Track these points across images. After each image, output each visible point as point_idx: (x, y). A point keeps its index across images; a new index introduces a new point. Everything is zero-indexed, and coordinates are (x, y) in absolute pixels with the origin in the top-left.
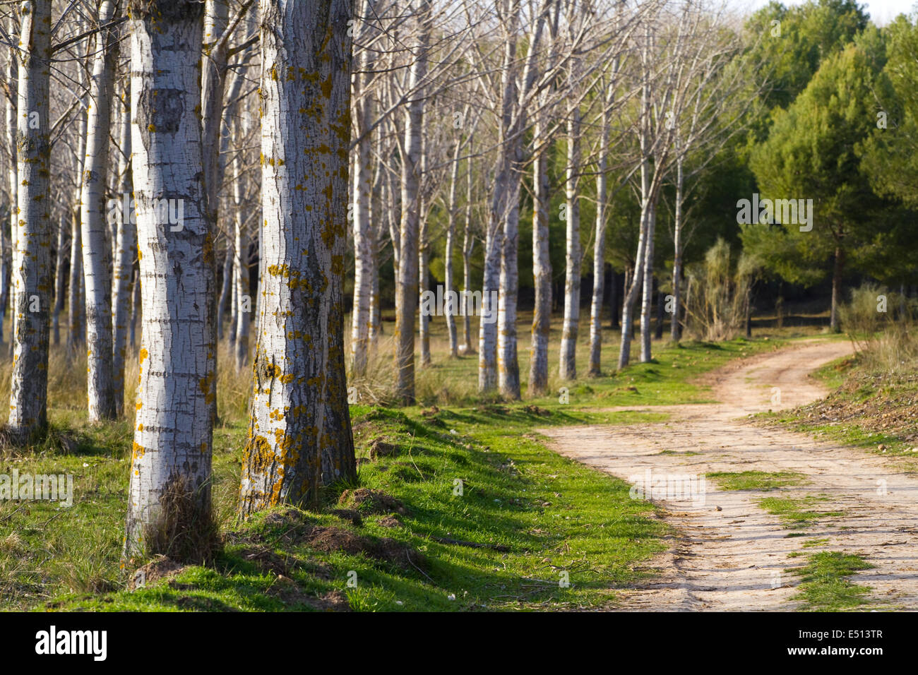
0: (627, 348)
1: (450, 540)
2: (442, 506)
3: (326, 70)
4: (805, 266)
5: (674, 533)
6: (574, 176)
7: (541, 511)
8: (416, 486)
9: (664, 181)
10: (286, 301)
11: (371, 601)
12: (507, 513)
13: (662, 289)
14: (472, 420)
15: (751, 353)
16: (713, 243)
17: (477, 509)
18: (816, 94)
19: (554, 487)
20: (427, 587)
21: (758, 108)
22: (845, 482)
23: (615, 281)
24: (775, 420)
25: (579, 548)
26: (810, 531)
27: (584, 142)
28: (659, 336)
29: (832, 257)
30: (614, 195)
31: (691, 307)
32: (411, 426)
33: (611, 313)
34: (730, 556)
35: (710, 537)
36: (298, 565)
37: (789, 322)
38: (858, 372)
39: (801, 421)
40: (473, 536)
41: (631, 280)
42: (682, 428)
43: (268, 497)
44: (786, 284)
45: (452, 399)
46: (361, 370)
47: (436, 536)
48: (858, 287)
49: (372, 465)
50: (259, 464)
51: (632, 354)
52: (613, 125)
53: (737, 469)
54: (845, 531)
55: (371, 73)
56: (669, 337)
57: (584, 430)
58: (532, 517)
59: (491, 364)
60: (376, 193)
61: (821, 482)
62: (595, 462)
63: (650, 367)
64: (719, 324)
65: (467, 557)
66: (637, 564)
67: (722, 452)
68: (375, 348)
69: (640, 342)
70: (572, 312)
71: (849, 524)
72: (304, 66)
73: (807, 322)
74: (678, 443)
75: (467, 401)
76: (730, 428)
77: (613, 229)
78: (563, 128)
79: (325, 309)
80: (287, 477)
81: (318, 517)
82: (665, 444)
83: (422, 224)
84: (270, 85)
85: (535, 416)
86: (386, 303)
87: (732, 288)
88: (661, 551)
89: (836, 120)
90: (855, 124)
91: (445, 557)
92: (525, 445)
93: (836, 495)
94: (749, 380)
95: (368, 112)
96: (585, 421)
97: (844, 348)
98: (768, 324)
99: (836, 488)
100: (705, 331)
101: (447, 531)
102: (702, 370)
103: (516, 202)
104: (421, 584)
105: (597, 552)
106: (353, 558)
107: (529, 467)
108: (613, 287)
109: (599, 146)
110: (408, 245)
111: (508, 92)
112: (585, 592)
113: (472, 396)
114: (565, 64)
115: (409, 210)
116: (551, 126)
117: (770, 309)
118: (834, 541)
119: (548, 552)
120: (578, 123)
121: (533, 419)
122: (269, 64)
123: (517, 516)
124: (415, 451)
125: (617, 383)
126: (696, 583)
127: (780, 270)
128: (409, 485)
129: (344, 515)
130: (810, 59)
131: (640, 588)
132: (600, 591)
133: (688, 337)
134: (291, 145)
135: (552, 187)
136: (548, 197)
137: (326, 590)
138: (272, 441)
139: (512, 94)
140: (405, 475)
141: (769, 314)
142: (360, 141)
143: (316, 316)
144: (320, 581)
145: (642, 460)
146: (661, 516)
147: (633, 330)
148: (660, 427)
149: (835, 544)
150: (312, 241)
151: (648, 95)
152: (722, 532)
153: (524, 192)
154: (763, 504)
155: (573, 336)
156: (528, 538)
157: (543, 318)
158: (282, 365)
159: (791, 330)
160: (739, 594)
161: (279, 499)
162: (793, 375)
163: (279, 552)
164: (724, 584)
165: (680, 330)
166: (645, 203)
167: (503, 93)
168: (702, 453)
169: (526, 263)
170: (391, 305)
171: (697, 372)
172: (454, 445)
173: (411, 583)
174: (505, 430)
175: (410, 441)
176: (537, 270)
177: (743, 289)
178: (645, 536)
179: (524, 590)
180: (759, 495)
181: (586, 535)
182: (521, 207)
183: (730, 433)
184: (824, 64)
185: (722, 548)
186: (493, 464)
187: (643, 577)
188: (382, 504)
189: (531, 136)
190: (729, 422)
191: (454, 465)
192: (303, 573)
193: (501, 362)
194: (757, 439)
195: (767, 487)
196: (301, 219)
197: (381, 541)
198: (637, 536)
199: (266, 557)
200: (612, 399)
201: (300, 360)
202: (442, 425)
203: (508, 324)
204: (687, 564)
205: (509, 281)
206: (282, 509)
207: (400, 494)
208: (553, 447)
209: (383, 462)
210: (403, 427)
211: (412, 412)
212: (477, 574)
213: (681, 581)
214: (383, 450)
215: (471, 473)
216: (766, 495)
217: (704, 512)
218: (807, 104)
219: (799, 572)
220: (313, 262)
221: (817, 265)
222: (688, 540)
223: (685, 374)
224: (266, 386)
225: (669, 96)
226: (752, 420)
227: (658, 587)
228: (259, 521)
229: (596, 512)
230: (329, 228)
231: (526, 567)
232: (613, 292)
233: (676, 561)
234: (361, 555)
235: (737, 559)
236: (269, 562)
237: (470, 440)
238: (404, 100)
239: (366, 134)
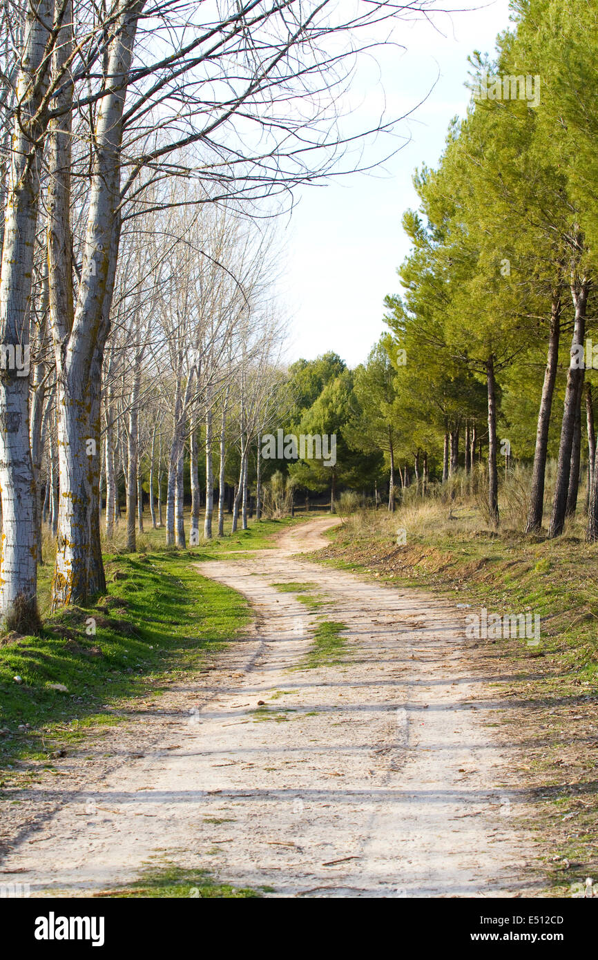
0: (236, 523)
1: (151, 620)
2: (147, 604)
3: (88, 401)
4: (319, 483)
5: (256, 614)
6: (209, 443)
7: (194, 604)
8: (135, 593)
9: (252, 444)
10: (71, 509)
11: (112, 651)
12: (178, 606)
13: (252, 494)
14: (162, 559)
15: (294, 524)
16: (274, 472)
17: (164, 604)
18: (322, 402)
19: (200, 592)
20: (140, 643)
21: (295, 409)
22: (336, 587)
23: (229, 491)
24: (304, 557)
25: (212, 622)
26: (319, 611)
27: (214, 426)
28: (251, 517)
29: (331, 478)
30: (228, 451)
31: (266, 503)
32: (134, 565)
33: (228, 505)
34: (282, 624)
35: (273, 615)
36: (79, 634)
37: (311, 509)
38: (343, 533)
39: (317, 557)
40: (161, 617)
41: (237, 490)
42: (260, 562)
43: (64, 602)
44: (310, 491)
45: (154, 549)
46: (111, 536)
47: (144, 618)
48: (343, 491)
49: (114, 584)
50: (59, 586)
51: (238, 525)
52: (227, 418)
53: (286, 582)
54: (336, 611)
55: (112, 397)
56: (255, 517)
57: (215, 564)
58: (190, 607)
59: (172, 532)
60: (116, 452)
61: (326, 587)
62: (220, 579)
63: (247, 531)
64: (279, 511)
65: (158, 628)
66: (239, 629)
67: (279, 573)
68: (117, 525)
69: (242, 520)
70: (209, 507)
71: (338, 608)
72: (77, 399)
73: (320, 509)
74: (259, 570)
75: (161, 550)
76: (283, 561)
77: (228, 466)
78: (204, 420)
79: (89, 513)
80: (73, 592)
81: (88, 610)
82: (252, 570)
83: (138, 466)
84: (62, 408)
85: (192, 557)
86: (122, 503)
87: (285, 494)
88: (250, 623)
89: (332, 414)
90: (341, 416)
91: (148, 628)
92: (187, 572)
93: (332, 594)
94: (293, 537)
95: (111, 416)
96: (216, 558)
97: (337, 521)
98: (302, 510)
99: (332, 590)
100: (272, 514)
101: (149, 615)
102: (271, 533)
103: (182, 455)
104: (137, 642)
105: (220, 624)
106: (104, 630)
107: (189, 583)
108: (229, 493)
109: (221, 429)
110: (131, 476)
111: (178, 404)
112: (214, 643)
113: (163, 547)
114: (204, 391)
115: (131, 460)
116: (198, 419)
117: (303, 503)
118: (331, 616)
119: (197, 624)
120: (211, 418)
121: (191, 558)
122: (61, 398)
123: (183, 607)
124: (135, 577)
125: (230, 539)
126: (266, 638)
127: (307, 485)
128: (131, 593)
129: (100, 609)
130: (318, 385)
131: (240, 641)
132: (221, 643)
133: (264, 517)
134: (72, 436)
135: (199, 447)
136: (197, 452)
137: (91, 646)
138: (66, 575)
139: (179, 405)
140: (130, 589)
141: (302, 505)
142: (108, 428)
143: (85, 516)
144: (88, 641)
145: (242, 578)
146: (250, 606)
147: (239, 514)
148: (251, 562)
149: (331, 618)
150: (83, 481)
151: (243, 404)
152: (279, 613)
153: (186, 450)
154: (298, 599)
155: (210, 518)
156: (188, 617)
157: (196, 509)
158: (69, 539)
159: (313, 512)
160: (286, 643)
161: (69, 603)
162: (313, 534)
163: (69, 628)
164: (279, 638)
165: (260, 514)
166: (243, 454)
167: (175, 403)
168: (270, 574)
169: (187, 483)
170: (125, 504)
171: (270, 533)
172: (153, 573)
173: (132, 641)
174: (178, 564)
175: (132, 571)
176: (193, 487)
177: (289, 494)
178: (242, 616)
179: (186, 643)
180: (297, 594)
181: (215, 615)
182: (185, 457)
183: (283, 564)
184: (326, 388)
185: (278, 621)
186: (171, 582)
187: (241, 636)
188: (118, 603)
189: (189, 424)
190: (283, 558)
191: (153, 583)
192: (81, 638)
193: (176, 531)
194: (295, 567)
195: (300, 590)
196: (77, 471)
197: (118, 621)
198: (239, 616)
199: (63, 631)
200: (228, 547)
201: (78, 537)
202: (148, 562)
203: (179, 513)
204: (262, 629)
205: (180, 493)
206: (71, 607)
207: (127, 598)
208: (200, 572)
209: (119, 582)
210: (129, 565)
211: (133, 557)
212: (163, 636)
213: (259, 637)
214: (120, 577)
215: (161, 587)
216: (300, 594)
217: (270, 603)
218: (319, 407)
219: (314, 631)
220: (83, 490)
221: (324, 482)
222: (263, 617)
223: (264, 534)
224: (62, 549)
225: (253, 404)
226: (293, 557)
227: (248, 640)
228: (60, 613)
229: (220, 604)
230: (90, 475)
231: (186, 632)
232: (229, 496)
233: (257, 628)
234: (108, 628)
235: (285, 626)
236: (64, 633)
237: (161, 570)
238: (128, 409)
239: (111, 425)
